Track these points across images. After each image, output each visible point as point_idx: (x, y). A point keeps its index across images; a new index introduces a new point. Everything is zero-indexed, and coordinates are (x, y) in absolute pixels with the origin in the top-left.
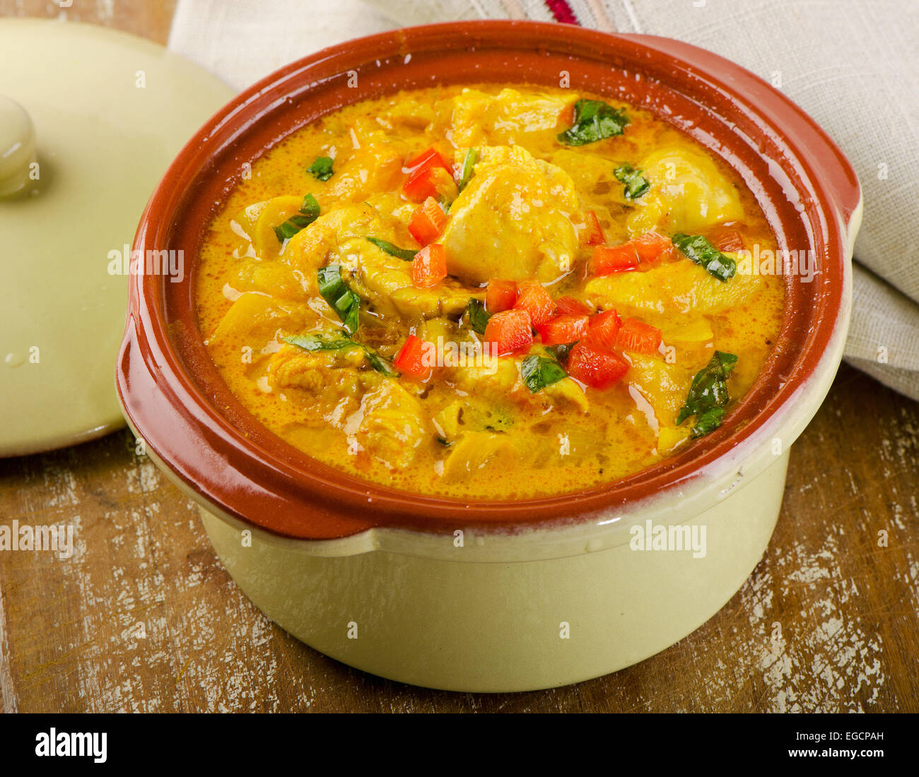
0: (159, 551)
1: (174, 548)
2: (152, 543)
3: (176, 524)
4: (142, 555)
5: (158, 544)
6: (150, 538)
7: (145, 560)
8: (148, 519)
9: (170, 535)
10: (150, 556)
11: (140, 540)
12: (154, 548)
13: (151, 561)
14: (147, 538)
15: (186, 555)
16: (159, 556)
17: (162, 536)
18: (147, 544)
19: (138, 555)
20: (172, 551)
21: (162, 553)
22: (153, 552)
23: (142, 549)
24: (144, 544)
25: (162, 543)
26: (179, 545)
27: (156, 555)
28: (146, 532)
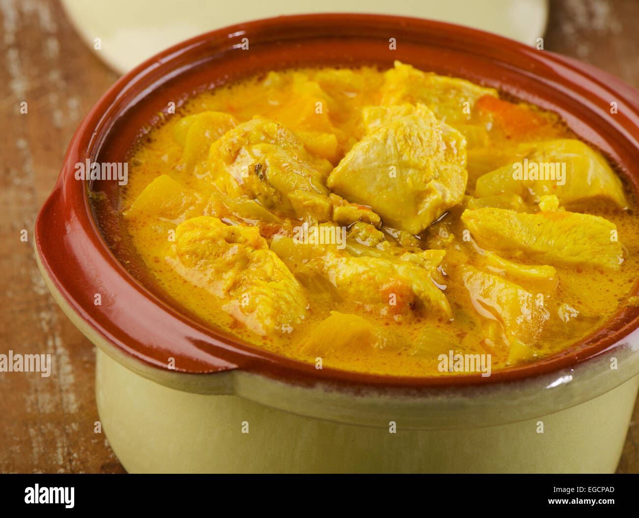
0: (76, 461)
1: (90, 459)
2: (69, 454)
3: (93, 441)
4: (61, 463)
5: (75, 455)
6: (68, 449)
7: (64, 467)
8: (68, 435)
9: (86, 449)
10: (68, 464)
11: (60, 451)
12: (72, 458)
13: (68, 467)
14: (66, 449)
15: (100, 466)
16: (76, 464)
17: (80, 449)
18: (65, 454)
19: (57, 462)
20: (88, 461)
21: (78, 463)
22: (70, 461)
23: (60, 457)
24: (63, 454)
25: (78, 454)
26: (94, 457)
27: (74, 463)
28: (65, 445)
